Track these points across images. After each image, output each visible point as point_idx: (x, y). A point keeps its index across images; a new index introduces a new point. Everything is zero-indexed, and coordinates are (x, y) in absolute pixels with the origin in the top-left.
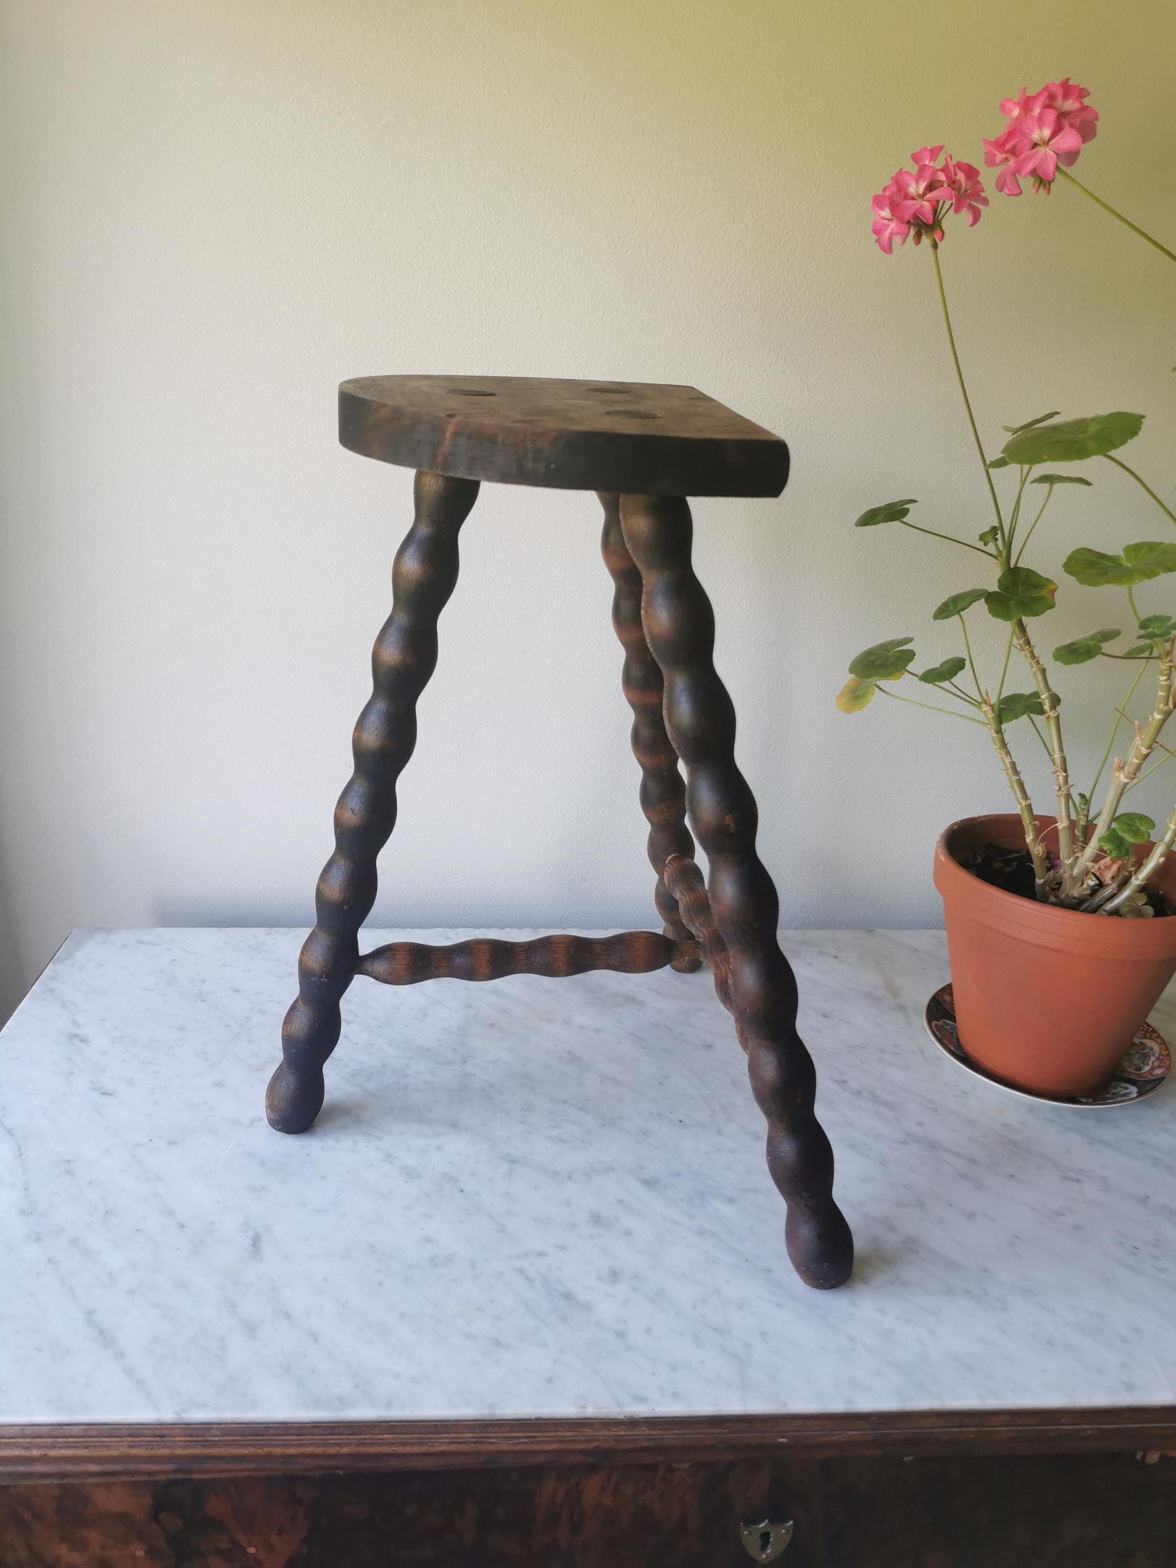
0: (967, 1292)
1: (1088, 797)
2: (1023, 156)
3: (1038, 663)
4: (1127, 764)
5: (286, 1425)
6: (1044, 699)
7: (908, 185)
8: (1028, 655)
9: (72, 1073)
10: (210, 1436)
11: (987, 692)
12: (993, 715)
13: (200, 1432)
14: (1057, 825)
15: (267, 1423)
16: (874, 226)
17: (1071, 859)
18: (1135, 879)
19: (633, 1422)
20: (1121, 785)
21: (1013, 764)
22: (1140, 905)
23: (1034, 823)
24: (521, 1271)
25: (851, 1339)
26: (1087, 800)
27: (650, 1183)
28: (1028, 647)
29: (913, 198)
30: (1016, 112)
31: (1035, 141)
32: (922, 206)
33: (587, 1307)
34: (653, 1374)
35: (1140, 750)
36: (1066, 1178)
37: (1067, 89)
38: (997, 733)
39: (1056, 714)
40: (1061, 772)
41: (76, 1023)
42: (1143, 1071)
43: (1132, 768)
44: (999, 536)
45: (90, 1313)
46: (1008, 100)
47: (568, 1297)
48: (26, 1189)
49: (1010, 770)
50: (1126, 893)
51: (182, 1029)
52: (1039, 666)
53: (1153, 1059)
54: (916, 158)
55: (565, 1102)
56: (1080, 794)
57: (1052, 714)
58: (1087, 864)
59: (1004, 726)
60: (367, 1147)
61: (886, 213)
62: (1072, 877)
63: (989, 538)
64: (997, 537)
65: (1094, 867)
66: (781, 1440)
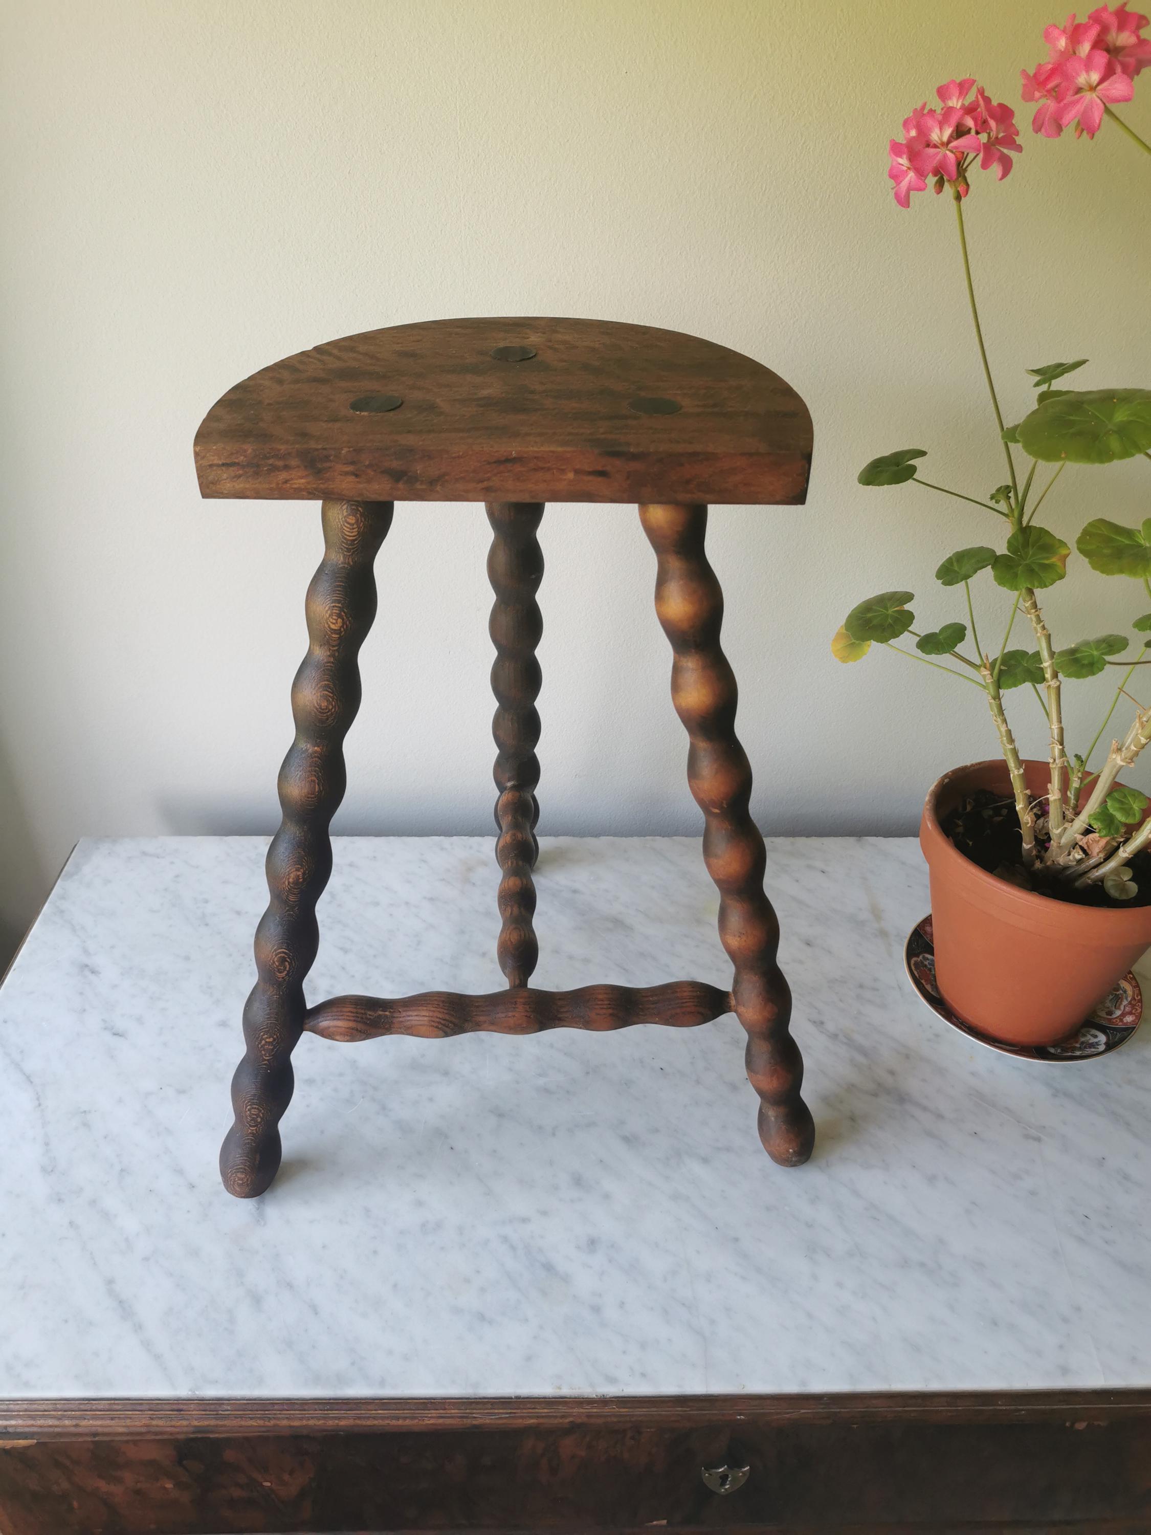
0: (922, 1265)
1: (1084, 758)
2: (1065, 102)
3: (1044, 628)
4: (1126, 746)
5: (290, 1402)
6: (1046, 668)
7: (930, 130)
8: (1034, 619)
9: (84, 1010)
10: (222, 1411)
11: (987, 656)
12: (992, 680)
13: (212, 1407)
14: (1048, 796)
15: (273, 1399)
16: (891, 170)
17: (1060, 829)
18: (1123, 852)
19: (604, 1401)
20: (1117, 766)
21: (1009, 732)
22: (1125, 879)
23: (1025, 792)
24: (505, 1239)
25: (810, 1316)
26: (1082, 761)
27: (629, 1140)
28: (1033, 611)
29: (935, 146)
30: (1062, 43)
31: (1081, 86)
32: (945, 156)
33: (566, 1279)
34: (624, 1352)
35: (1140, 739)
36: (1027, 1137)
37: (1124, 18)
38: (994, 699)
39: (1058, 683)
40: (1057, 744)
41: (86, 952)
42: (1114, 1016)
43: (1130, 754)
44: (1012, 494)
45: (110, 1282)
46: (1055, 26)
47: (549, 1267)
48: (47, 1144)
49: (1005, 739)
50: (1112, 864)
51: (187, 958)
52: (1045, 632)
53: (1125, 1002)
54: (942, 93)
55: (552, 1046)
56: (1076, 756)
57: (1054, 684)
58: (1075, 835)
59: (1002, 691)
60: (363, 1097)
61: (904, 161)
62: (1060, 847)
63: (1001, 497)
64: (1010, 495)
65: (1082, 839)
66: (739, 1417)
